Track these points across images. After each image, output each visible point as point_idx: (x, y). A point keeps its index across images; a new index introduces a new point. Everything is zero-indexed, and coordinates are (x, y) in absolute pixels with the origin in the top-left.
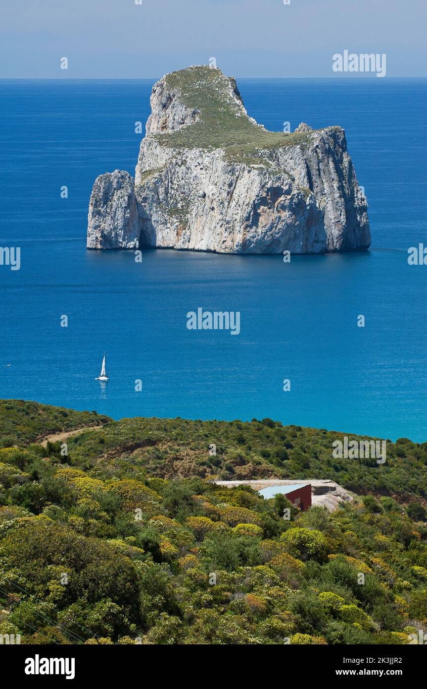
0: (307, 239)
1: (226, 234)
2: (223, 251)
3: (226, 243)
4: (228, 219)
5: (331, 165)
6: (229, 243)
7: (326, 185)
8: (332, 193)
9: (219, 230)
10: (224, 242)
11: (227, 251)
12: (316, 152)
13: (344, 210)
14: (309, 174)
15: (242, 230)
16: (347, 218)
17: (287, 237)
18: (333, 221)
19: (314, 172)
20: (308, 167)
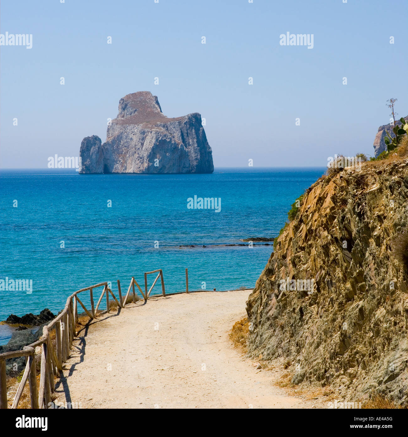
0: (180, 166)
1: (140, 164)
2: (139, 172)
3: (140, 168)
4: (141, 156)
5: (193, 131)
6: (141, 168)
7: (190, 140)
8: (194, 144)
9: (137, 162)
10: (139, 167)
11: (141, 172)
12: (186, 124)
13: (199, 153)
14: (182, 135)
15: (147, 161)
16: (201, 157)
17: (170, 165)
18: (194, 158)
19: (185, 135)
20: (182, 132)
